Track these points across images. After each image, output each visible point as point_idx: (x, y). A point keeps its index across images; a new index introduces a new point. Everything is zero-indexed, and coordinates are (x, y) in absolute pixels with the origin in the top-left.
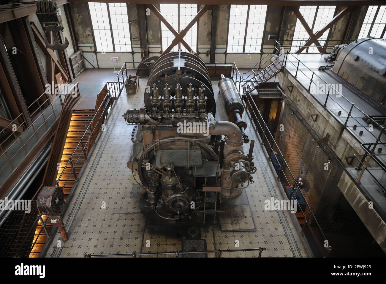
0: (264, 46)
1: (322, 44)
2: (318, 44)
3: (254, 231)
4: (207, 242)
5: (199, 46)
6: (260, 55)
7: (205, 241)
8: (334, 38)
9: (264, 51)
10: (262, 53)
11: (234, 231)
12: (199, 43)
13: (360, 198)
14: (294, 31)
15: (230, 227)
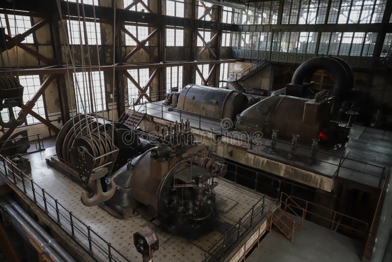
0: (109, 104)
1: (148, 95)
2: (146, 96)
3: (238, 203)
4: (227, 222)
5: (49, 115)
6: (107, 112)
7: (225, 222)
8: (154, 91)
9: (110, 108)
10: (108, 110)
11: (231, 209)
12: (48, 112)
13: (263, 161)
14: (127, 89)
15: (227, 209)
